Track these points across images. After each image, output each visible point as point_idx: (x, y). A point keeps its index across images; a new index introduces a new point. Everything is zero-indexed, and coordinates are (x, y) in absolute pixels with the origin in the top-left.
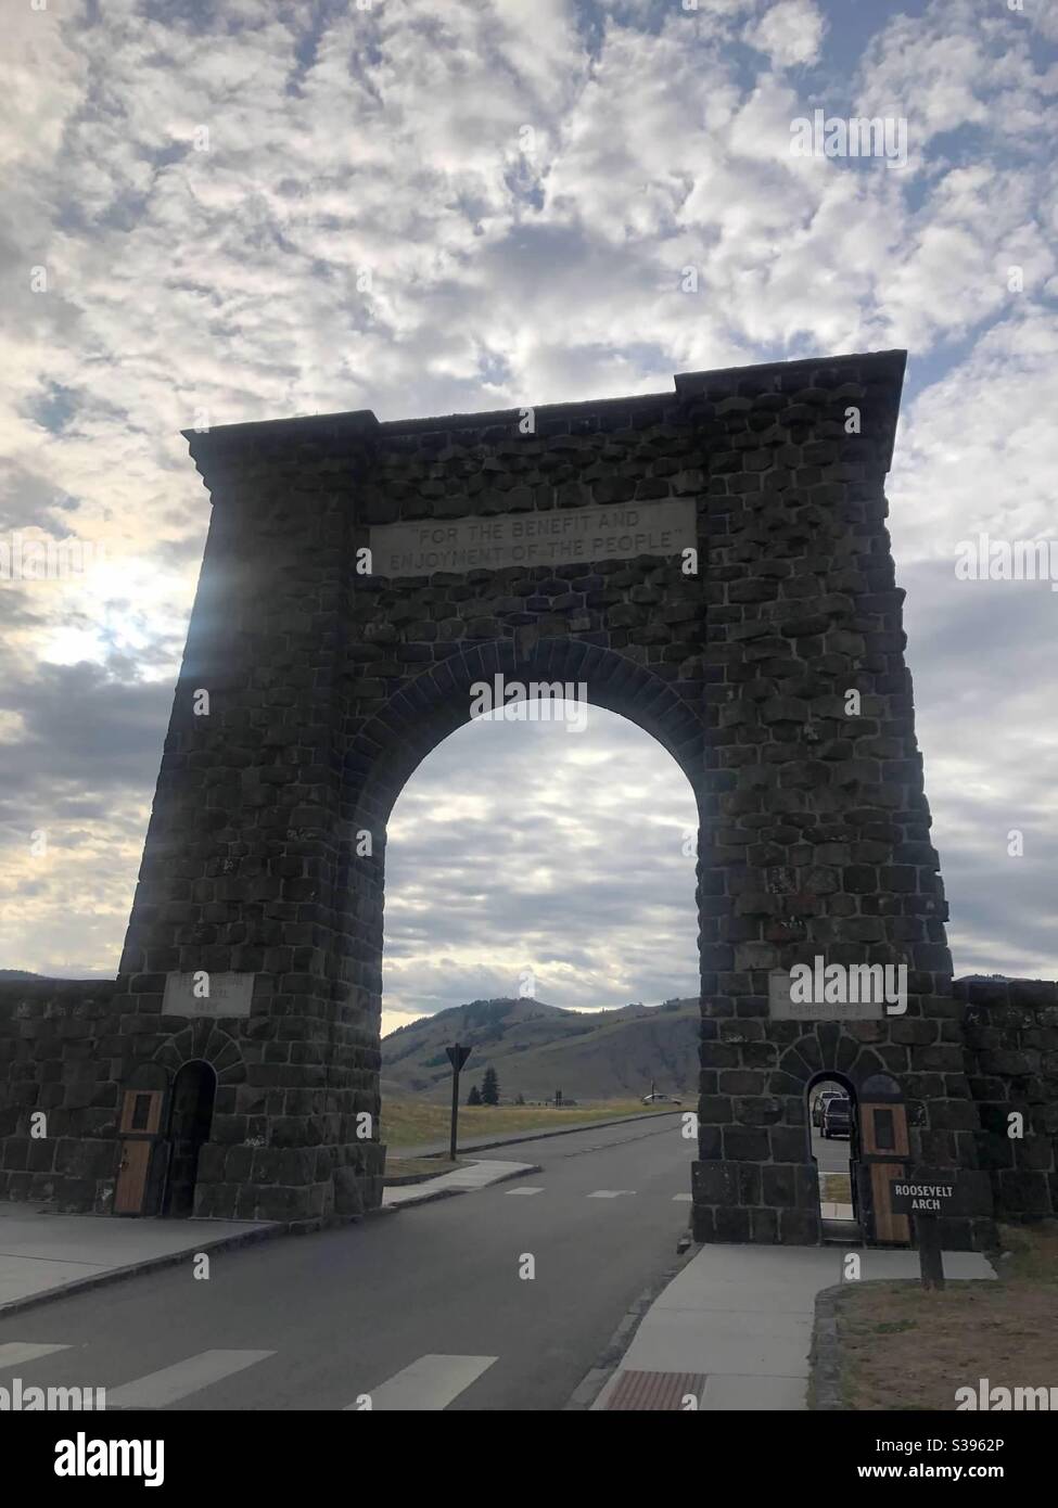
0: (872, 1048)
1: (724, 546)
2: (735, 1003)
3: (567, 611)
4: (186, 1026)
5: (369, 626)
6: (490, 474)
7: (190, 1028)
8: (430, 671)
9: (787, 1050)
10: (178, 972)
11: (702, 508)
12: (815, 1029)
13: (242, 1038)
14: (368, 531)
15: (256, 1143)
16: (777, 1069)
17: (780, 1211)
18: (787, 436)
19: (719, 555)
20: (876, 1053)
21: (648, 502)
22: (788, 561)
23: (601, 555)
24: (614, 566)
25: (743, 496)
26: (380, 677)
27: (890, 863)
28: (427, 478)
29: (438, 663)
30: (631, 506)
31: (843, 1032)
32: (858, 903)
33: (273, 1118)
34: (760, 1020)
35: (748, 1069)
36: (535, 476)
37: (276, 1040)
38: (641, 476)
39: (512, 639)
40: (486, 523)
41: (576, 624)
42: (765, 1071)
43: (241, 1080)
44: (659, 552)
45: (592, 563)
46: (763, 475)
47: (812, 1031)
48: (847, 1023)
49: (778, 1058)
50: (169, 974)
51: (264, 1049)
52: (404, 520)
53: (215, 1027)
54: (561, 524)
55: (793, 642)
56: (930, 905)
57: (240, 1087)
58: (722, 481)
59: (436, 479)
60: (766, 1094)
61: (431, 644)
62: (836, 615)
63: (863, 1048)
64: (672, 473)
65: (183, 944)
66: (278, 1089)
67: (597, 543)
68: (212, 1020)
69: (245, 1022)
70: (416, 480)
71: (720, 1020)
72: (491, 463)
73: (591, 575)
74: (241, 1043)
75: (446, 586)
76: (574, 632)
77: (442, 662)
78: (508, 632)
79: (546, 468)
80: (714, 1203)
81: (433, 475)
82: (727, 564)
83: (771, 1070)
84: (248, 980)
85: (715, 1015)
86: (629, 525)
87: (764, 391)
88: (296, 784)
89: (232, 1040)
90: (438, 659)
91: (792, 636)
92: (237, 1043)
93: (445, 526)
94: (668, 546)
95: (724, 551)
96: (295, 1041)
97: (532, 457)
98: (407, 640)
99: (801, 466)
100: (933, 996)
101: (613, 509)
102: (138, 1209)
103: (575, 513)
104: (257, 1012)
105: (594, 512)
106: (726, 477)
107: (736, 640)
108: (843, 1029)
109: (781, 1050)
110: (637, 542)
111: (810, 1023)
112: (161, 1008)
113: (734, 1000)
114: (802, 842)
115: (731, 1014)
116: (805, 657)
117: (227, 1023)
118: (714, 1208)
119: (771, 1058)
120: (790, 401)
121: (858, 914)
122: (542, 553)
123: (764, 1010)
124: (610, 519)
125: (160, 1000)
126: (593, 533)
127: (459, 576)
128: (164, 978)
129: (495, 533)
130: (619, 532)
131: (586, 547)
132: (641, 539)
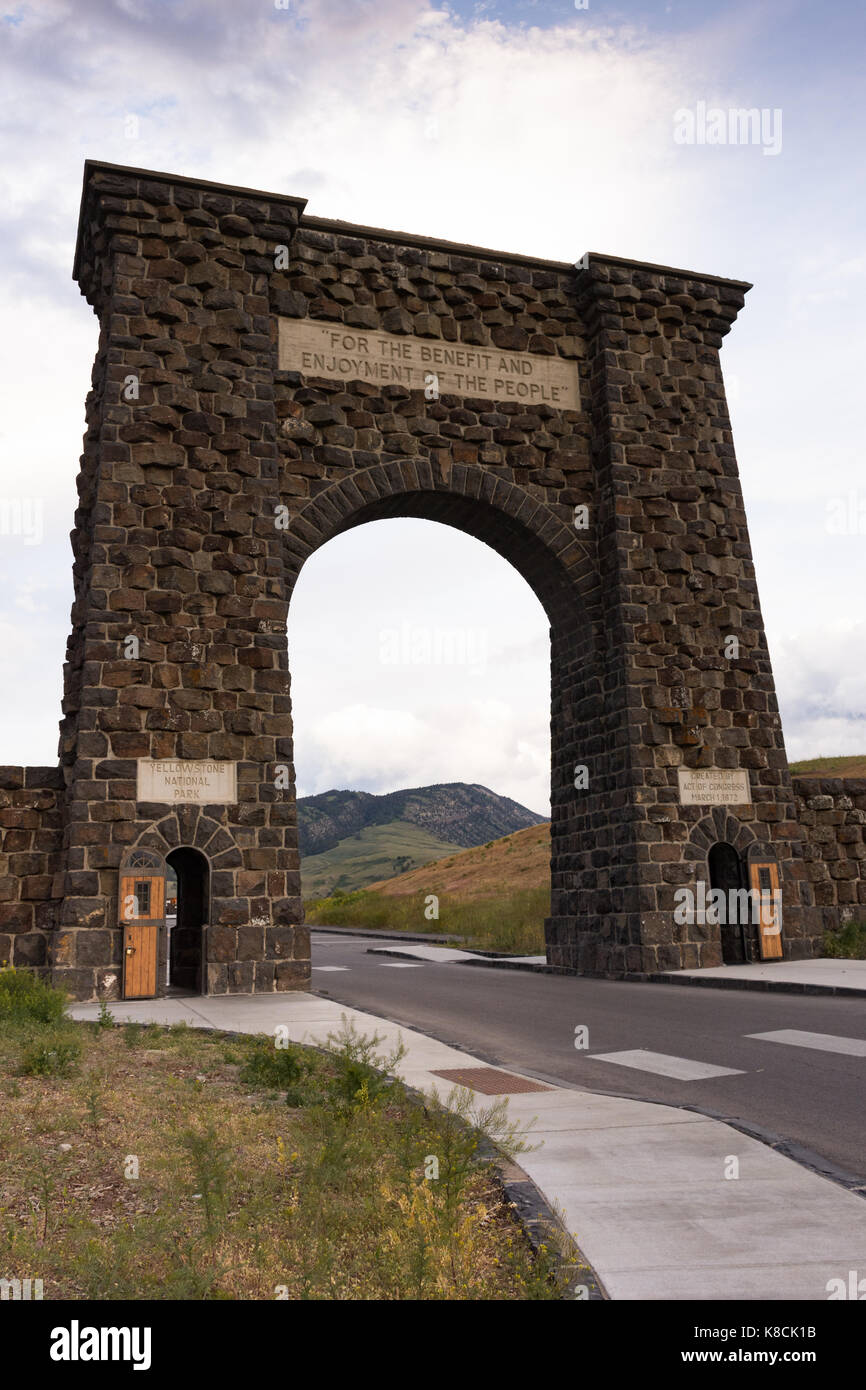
0: (747, 825)
1: (621, 413)
2: (656, 793)
3: (479, 443)
4: (168, 812)
5: (288, 422)
6: (402, 294)
7: (173, 814)
8: (351, 477)
9: (694, 827)
10: (149, 758)
11: (584, 373)
12: (711, 811)
13: (233, 825)
14: (276, 323)
15: (261, 923)
16: (688, 841)
17: (699, 945)
18: (661, 329)
19: (618, 420)
20: (750, 828)
21: (539, 356)
22: (669, 437)
23: (502, 396)
24: (514, 409)
25: (632, 373)
26: (302, 475)
27: (750, 688)
28: (339, 280)
29: (359, 471)
30: (525, 356)
31: (729, 814)
32: (731, 718)
33: (276, 899)
34: (674, 805)
35: (669, 843)
36: (442, 306)
37: (267, 825)
38: (533, 331)
39: (428, 460)
40: (396, 341)
41: (487, 456)
42: (680, 843)
43: (234, 865)
44: (549, 404)
45: (496, 402)
46: (644, 357)
47: (708, 813)
48: (730, 807)
49: (687, 833)
50: (140, 760)
51: (257, 835)
52: (313, 318)
53: (201, 814)
54: (465, 357)
55: (676, 505)
56: (776, 721)
57: (235, 871)
58: (613, 354)
59: (348, 285)
60: (682, 861)
61: (350, 451)
62: (706, 490)
63: (742, 825)
64: (559, 335)
65: (153, 730)
66: (277, 872)
67: (498, 384)
68: (194, 808)
69: (232, 809)
70: (329, 281)
71: (647, 805)
72: (404, 284)
73: (495, 412)
74: (231, 829)
75: (363, 395)
76: (485, 463)
77: (364, 470)
78: (422, 452)
79: (451, 302)
80: (656, 943)
81: (346, 280)
82: (623, 429)
83: (684, 843)
84: (229, 769)
85: (644, 801)
86: (524, 373)
87: (652, 287)
88: (255, 574)
89: (221, 827)
90: (359, 466)
91: (675, 501)
92: (226, 829)
93: (356, 334)
94: (557, 400)
95: (622, 417)
96: (288, 827)
97: (442, 288)
98: (325, 441)
99: (671, 358)
100: (781, 787)
101: (510, 355)
102: (152, 992)
103: (478, 351)
104: (243, 799)
105: (496, 355)
106: (617, 352)
107: (638, 498)
108: (728, 810)
109: (689, 828)
110: (533, 391)
111: (708, 807)
112: (136, 794)
113: (655, 789)
114: (693, 668)
115: (654, 801)
116: (685, 520)
117: (213, 810)
118: (655, 947)
119: (683, 833)
120: (668, 301)
121: (732, 727)
122: (450, 382)
123: (676, 798)
124: (508, 364)
125: (133, 787)
126: (494, 373)
127: (375, 388)
128: (135, 764)
129: (405, 352)
130: (517, 378)
131: (489, 385)
132: (534, 388)
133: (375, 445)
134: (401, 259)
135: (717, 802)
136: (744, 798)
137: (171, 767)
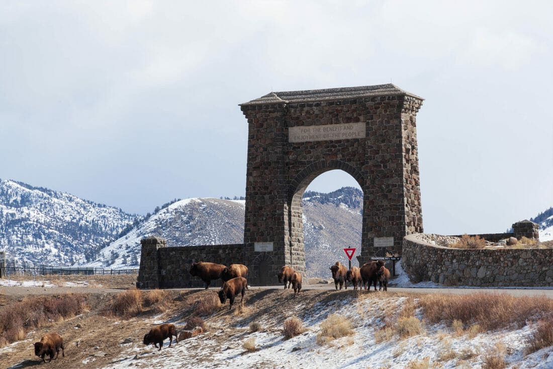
2: (368, 244)
3: (337, 152)
5: (290, 156)
6: (317, 115)
7: (261, 254)
8: (306, 167)
10: (257, 242)
11: (366, 127)
14: (288, 129)
19: (368, 142)
21: (355, 123)
23: (344, 138)
24: (348, 141)
26: (294, 169)
30: (351, 124)
34: (372, 247)
35: (370, 256)
36: (328, 115)
37: (279, 255)
38: (353, 116)
39: (325, 160)
40: (317, 127)
41: (339, 156)
43: (273, 264)
44: (358, 137)
45: (342, 140)
46: (378, 121)
47: (381, 249)
49: (375, 254)
51: (277, 257)
52: (297, 126)
54: (335, 128)
57: (273, 265)
59: (304, 115)
61: (306, 160)
63: (390, 251)
64: (360, 115)
65: (257, 236)
66: (281, 265)
67: (343, 134)
68: (265, 252)
69: (272, 252)
70: (299, 116)
72: (317, 112)
73: (342, 143)
74: (272, 256)
75: (308, 145)
76: (339, 158)
77: (309, 165)
78: (323, 157)
79: (330, 113)
82: (369, 145)
84: (272, 243)
85: (364, 247)
86: (351, 129)
89: (270, 256)
91: (382, 163)
93: (307, 128)
94: (359, 135)
95: (369, 141)
98: (300, 159)
99: (386, 119)
100: (403, 241)
101: (347, 125)
103: (338, 125)
104: (275, 250)
105: (342, 125)
107: (371, 164)
108: (387, 247)
111: (381, 247)
114: (381, 211)
116: (385, 169)
117: (269, 253)
119: (373, 254)
122: (331, 136)
123: (373, 245)
124: (346, 127)
125: (254, 249)
126: (343, 131)
127: (311, 142)
128: (254, 244)
129: (319, 130)
130: (348, 131)
131: (341, 135)
132: (353, 133)
133: (311, 158)
134: (315, 106)
135: (384, 246)
136: (392, 244)
137: (261, 243)
